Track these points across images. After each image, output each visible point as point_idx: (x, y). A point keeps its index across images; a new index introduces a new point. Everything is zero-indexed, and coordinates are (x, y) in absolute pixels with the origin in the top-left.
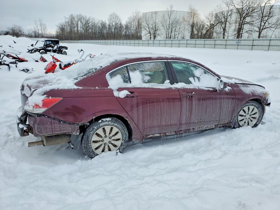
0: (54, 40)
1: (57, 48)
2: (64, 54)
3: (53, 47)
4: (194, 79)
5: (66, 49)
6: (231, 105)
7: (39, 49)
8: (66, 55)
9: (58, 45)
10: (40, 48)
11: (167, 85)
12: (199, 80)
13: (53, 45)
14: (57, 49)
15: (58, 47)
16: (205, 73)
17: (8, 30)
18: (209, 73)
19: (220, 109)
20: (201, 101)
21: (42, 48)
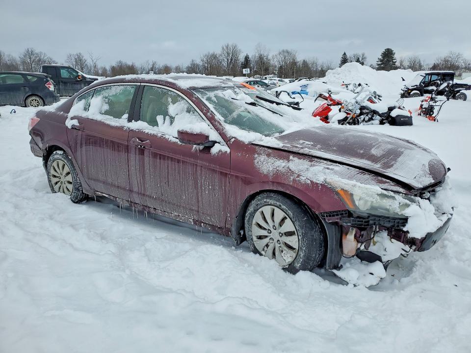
0: (443, 73)
1: (447, 86)
2: (461, 98)
3: (438, 86)
4: (164, 119)
5: (466, 89)
6: (220, 187)
7: (410, 88)
8: (465, 100)
9: (451, 82)
10: (413, 88)
11: (123, 122)
12: (171, 123)
13: (439, 82)
14: (447, 89)
15: (450, 85)
16: (188, 111)
17: (437, 62)
18: (195, 112)
19: (196, 187)
20: (158, 160)
21: (416, 87)
